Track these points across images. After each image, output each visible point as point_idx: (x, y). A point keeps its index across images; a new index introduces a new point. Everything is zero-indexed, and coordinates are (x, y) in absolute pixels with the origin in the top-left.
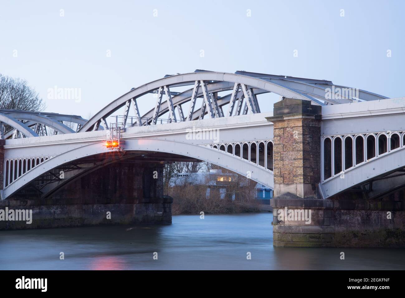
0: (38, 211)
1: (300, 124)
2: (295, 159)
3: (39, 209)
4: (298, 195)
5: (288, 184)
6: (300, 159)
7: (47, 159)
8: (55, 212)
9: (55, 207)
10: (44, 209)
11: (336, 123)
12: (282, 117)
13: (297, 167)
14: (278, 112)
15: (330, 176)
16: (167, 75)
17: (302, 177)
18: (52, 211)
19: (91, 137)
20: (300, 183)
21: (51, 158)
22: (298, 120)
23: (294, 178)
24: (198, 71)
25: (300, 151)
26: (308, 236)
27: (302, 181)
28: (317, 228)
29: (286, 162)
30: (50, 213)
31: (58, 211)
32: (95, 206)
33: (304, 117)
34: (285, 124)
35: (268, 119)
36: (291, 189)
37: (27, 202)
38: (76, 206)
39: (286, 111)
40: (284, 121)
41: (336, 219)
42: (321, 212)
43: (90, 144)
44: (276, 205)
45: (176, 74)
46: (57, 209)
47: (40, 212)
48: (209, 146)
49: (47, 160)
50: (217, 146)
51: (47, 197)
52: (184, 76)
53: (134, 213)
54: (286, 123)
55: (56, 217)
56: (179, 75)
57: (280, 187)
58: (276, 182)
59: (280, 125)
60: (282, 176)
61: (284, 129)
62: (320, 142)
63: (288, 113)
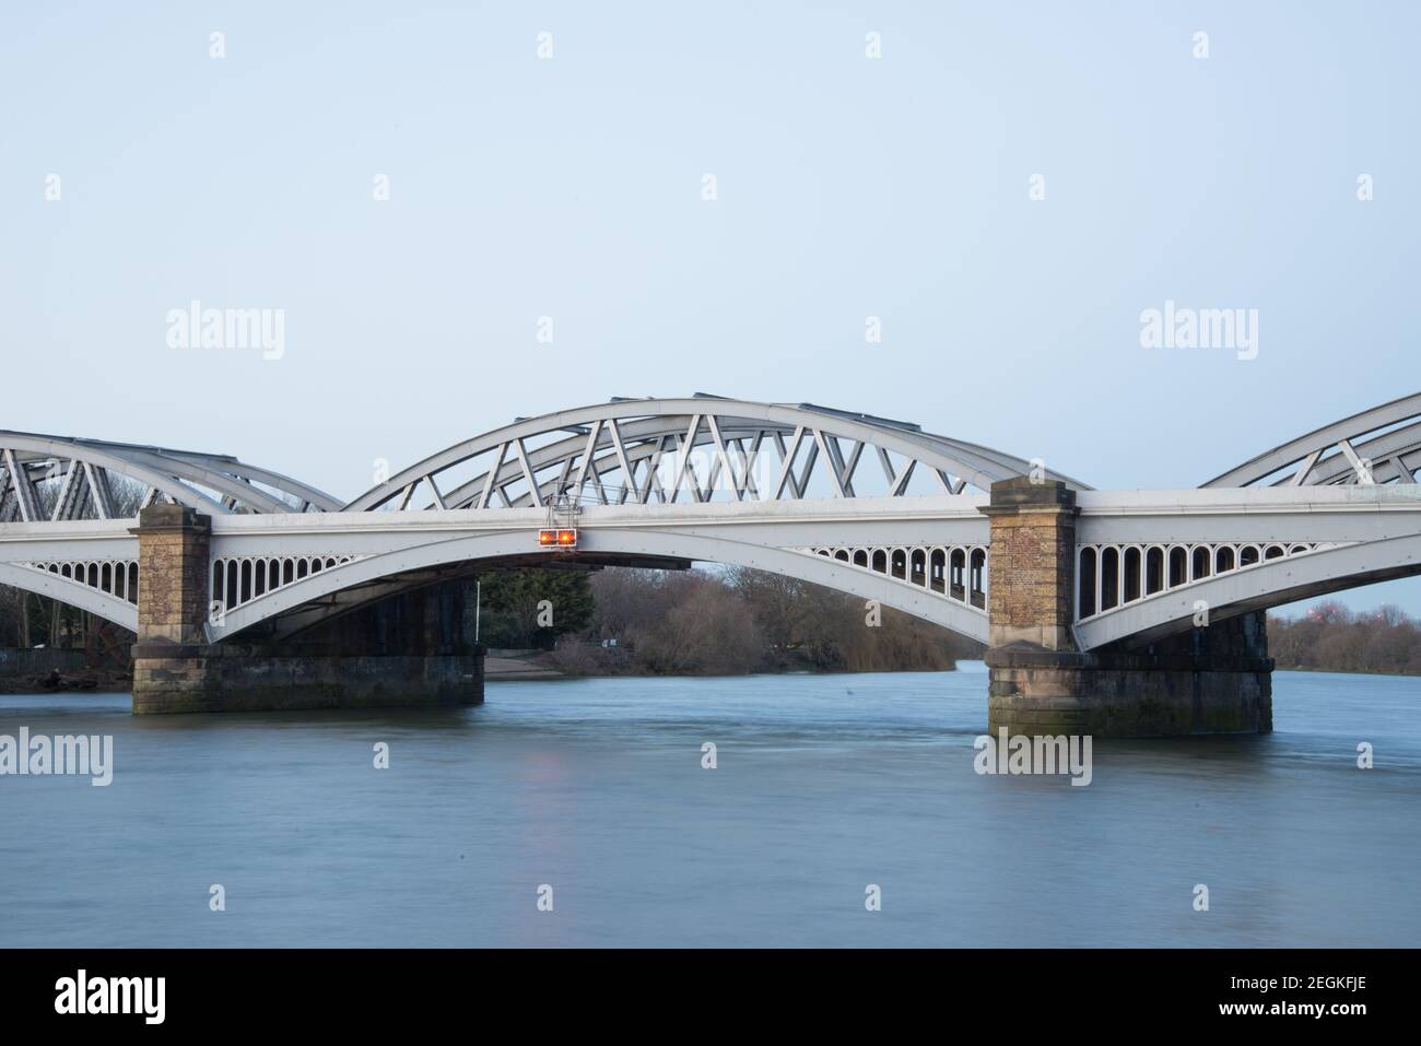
0: (267, 668)
1: (1053, 522)
2: (1037, 583)
3: (270, 664)
4: (1044, 645)
5: (1022, 627)
6: (1051, 583)
7: (345, 560)
8: (294, 671)
9: (295, 662)
10: (278, 665)
11: (1111, 523)
12: (1017, 508)
13: (1043, 597)
14: (1003, 498)
15: (1092, 612)
16: (615, 399)
17: (1055, 615)
18: (290, 669)
19: (487, 519)
20: (1051, 625)
21: (357, 559)
22: (1048, 515)
23: (1037, 616)
24: (701, 396)
25: (1052, 568)
26: (1062, 714)
27: (1054, 621)
28: (1072, 701)
29: (1020, 587)
30: (287, 674)
31: (300, 670)
32: (361, 661)
33: (1063, 511)
34: (1018, 521)
35: (981, 509)
36: (1031, 634)
37: (251, 649)
38: (329, 660)
39: (1020, 497)
40: (1017, 515)
41: (1092, 686)
42: (1078, 674)
43: (478, 534)
44: (1011, 662)
45: (644, 397)
46: (297, 665)
47: (270, 672)
48: (808, 552)
49: (344, 564)
50: (829, 551)
51: (283, 640)
52: (663, 404)
53: (426, 676)
54: (1019, 519)
55: (297, 681)
56: (651, 399)
57: (1004, 632)
58: (996, 621)
59: (1006, 522)
60: (1009, 611)
61: (1015, 529)
62: (1073, 553)
63: (1025, 502)
